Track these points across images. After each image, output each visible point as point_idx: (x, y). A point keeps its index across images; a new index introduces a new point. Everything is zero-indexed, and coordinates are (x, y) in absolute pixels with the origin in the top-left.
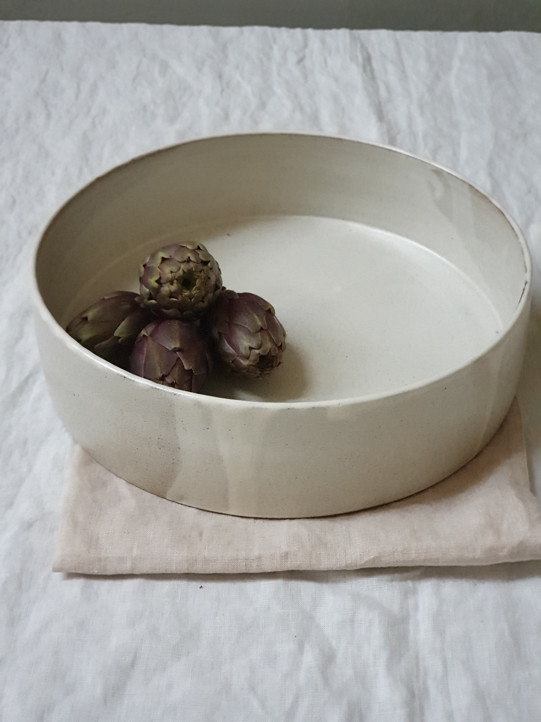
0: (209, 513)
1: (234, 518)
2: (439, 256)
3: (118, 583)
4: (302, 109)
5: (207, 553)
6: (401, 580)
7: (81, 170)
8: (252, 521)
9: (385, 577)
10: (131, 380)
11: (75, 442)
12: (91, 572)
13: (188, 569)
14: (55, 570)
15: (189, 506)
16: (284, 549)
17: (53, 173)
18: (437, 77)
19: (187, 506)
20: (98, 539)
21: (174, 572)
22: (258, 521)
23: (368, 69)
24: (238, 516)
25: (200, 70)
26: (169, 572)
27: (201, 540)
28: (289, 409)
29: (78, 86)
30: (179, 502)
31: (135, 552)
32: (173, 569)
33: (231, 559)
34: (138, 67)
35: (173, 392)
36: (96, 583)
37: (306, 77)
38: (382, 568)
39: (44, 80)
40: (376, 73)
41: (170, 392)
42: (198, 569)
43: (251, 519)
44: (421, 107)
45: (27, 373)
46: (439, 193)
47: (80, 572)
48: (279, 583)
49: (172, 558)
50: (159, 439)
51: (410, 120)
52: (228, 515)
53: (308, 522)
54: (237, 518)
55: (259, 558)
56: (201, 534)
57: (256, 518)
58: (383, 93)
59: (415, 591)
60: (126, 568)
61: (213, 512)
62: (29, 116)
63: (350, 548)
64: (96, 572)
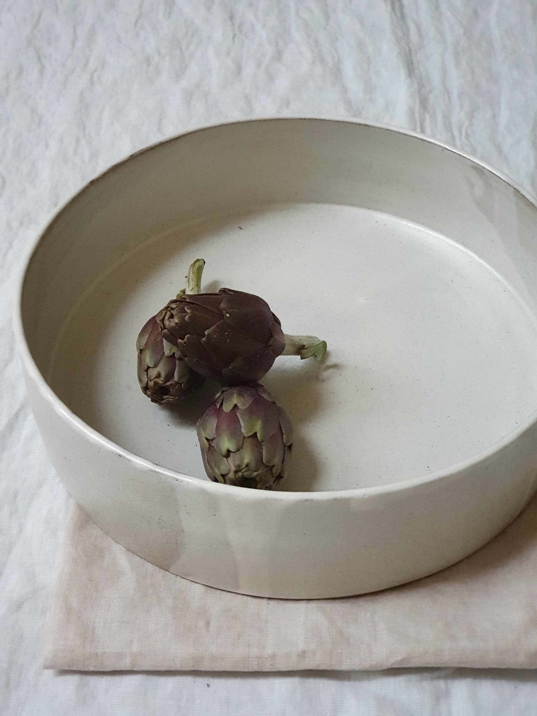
0: (218, 591)
1: (245, 597)
2: (477, 258)
3: (117, 679)
4: (322, 61)
5: (214, 649)
6: (432, 679)
7: (78, 140)
8: (265, 601)
9: (414, 678)
10: (127, 459)
11: (70, 495)
12: (86, 669)
13: (193, 666)
14: (46, 667)
15: (195, 582)
16: (301, 646)
17: (47, 146)
18: (476, 14)
19: (193, 581)
20: (94, 629)
21: (179, 669)
22: (272, 602)
23: (397, 5)
24: (250, 596)
25: (209, 9)
26: (172, 669)
27: (208, 632)
28: (306, 500)
29: (75, 32)
30: (184, 577)
31: (135, 647)
32: (178, 667)
33: (242, 657)
34: (141, 6)
35: (175, 476)
36: (93, 680)
37: (327, 17)
38: (410, 668)
39: (37, 24)
40: (406, 10)
41: (172, 477)
42: (206, 666)
43: (264, 599)
44: (457, 55)
45: (17, 407)
46: (479, 191)
47: (74, 669)
48: (295, 681)
49: (176, 655)
50: (159, 519)
51: (444, 72)
52: (238, 594)
53: (327, 605)
54: (249, 598)
55: (273, 656)
56: (208, 624)
57: (269, 599)
58: (414, 36)
59: (447, 693)
60: (125, 664)
61: (222, 590)
62: (21, 71)
63: (375, 644)
64: (92, 669)
